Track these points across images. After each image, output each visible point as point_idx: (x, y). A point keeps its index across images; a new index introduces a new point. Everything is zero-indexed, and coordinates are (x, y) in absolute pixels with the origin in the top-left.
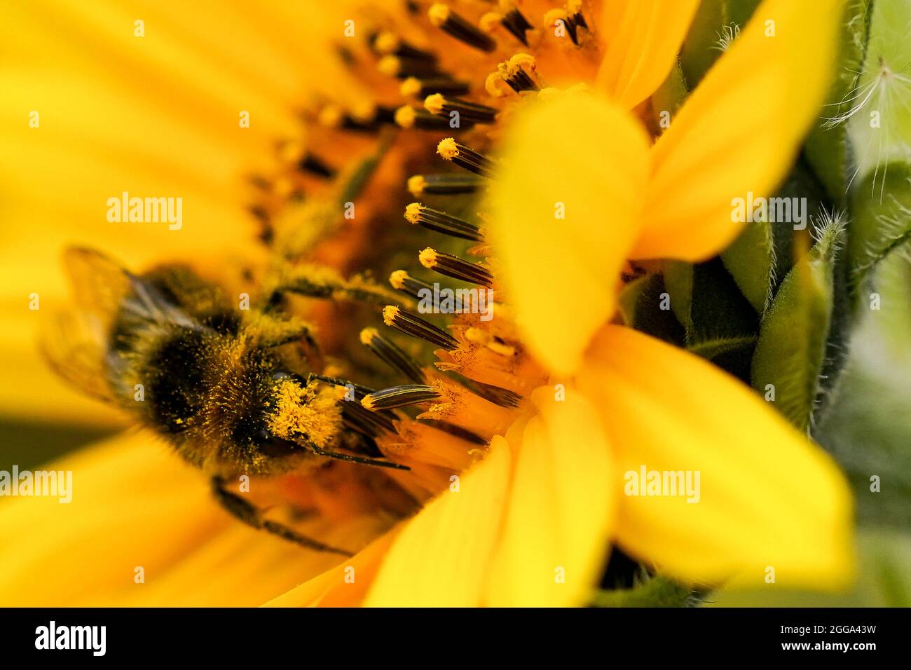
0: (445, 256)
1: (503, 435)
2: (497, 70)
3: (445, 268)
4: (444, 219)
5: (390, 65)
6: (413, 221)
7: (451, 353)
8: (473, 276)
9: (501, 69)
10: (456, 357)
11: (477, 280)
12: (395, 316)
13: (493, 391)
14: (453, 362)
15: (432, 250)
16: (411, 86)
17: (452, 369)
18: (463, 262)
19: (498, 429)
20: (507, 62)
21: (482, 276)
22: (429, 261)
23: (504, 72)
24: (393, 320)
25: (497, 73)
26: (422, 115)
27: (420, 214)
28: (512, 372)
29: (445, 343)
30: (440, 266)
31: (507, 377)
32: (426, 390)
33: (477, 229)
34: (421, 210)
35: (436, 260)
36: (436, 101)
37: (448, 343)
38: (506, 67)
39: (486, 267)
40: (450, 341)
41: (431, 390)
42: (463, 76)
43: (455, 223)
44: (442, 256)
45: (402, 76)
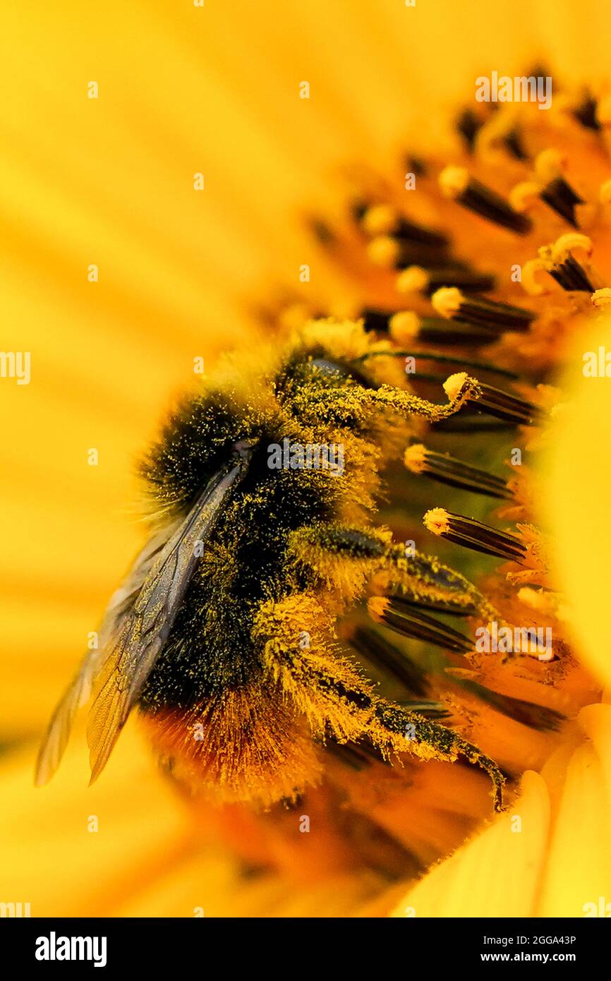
0: (461, 519)
1: (538, 770)
2: (537, 256)
3: (461, 535)
4: (458, 469)
5: (384, 250)
6: (416, 469)
7: (467, 655)
8: (500, 547)
9: (544, 256)
10: (474, 661)
11: (503, 553)
12: (384, 611)
13: (524, 708)
14: (470, 668)
15: (442, 510)
16: (413, 278)
17: (469, 678)
18: (485, 528)
19: (532, 760)
20: (552, 247)
21: (511, 547)
22: (439, 526)
23: (547, 260)
24: (382, 617)
25: (539, 261)
26: (429, 325)
27: (425, 462)
28: (552, 684)
29: (455, 646)
30: (453, 532)
31: (545, 690)
32: (431, 707)
33: (505, 483)
34: (426, 456)
35: (447, 524)
36: (451, 298)
37: (459, 645)
38: (549, 252)
39: (518, 535)
40: (461, 641)
41: (439, 707)
42: (485, 266)
43: (474, 474)
44: (457, 518)
45: (402, 265)
